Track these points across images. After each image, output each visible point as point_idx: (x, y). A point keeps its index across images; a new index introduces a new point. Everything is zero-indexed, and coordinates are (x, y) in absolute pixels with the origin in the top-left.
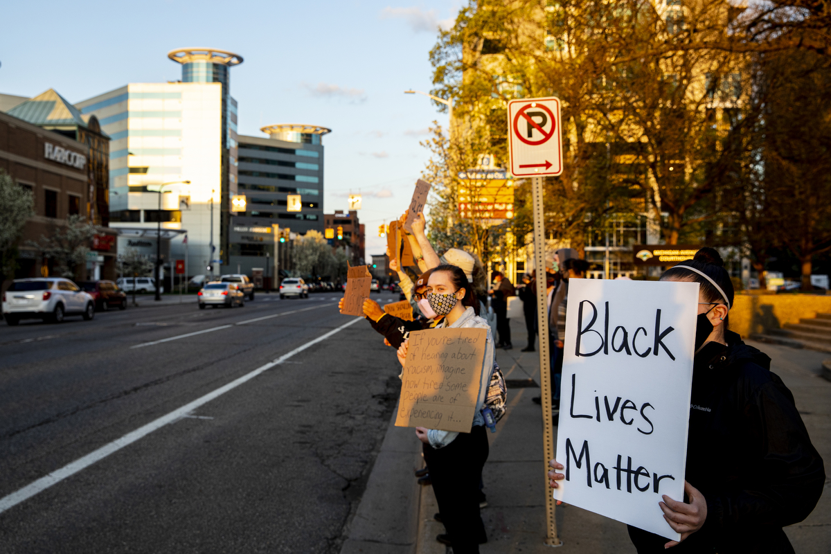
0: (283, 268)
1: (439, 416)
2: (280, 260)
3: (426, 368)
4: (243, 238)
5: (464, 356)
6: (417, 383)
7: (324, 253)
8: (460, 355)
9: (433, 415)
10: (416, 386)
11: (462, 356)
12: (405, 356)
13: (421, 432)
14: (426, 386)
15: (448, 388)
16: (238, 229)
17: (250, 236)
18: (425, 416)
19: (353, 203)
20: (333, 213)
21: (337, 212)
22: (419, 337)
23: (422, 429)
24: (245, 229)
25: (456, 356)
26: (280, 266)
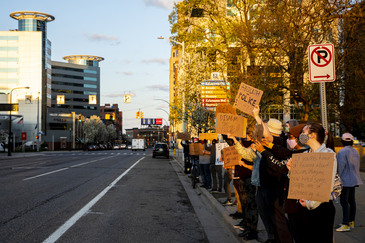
0: (78, 137)
1: (311, 194)
2: (76, 132)
3: (303, 171)
4: (54, 120)
5: (323, 166)
6: (298, 178)
7: (101, 128)
8: (320, 166)
9: (308, 194)
10: (298, 180)
11: (322, 166)
12: (290, 165)
13: (303, 202)
14: (303, 180)
15: (315, 181)
16: (52, 115)
17: (59, 118)
18: (303, 194)
19: (126, 100)
20: (104, 105)
21: (106, 105)
22: (297, 157)
23: (303, 200)
24: (56, 115)
25: (319, 166)
26: (76, 136)
